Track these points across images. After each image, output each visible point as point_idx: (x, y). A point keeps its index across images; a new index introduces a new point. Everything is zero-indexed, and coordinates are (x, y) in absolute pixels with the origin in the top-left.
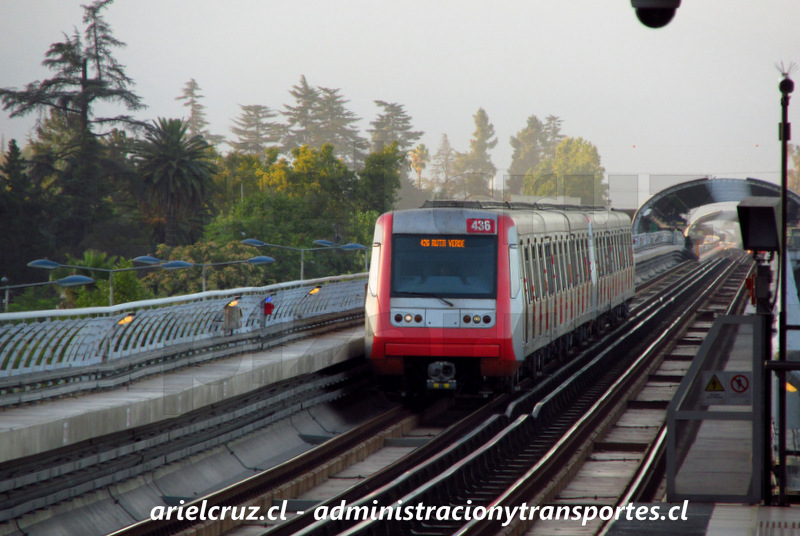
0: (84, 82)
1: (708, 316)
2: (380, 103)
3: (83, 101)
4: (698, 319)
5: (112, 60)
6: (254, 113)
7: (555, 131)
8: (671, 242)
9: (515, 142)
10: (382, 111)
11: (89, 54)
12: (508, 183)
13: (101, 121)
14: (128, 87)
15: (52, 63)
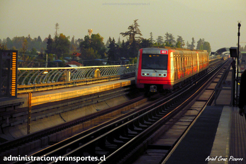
0: (134, 32)
1: (225, 68)
2: (178, 36)
3: (134, 35)
4: (223, 69)
5: (138, 28)
6: (160, 38)
7: (204, 41)
8: (220, 57)
9: (198, 42)
10: (178, 37)
11: (134, 27)
12: (197, 48)
13: (136, 37)
14: (140, 32)
15: (129, 29)
